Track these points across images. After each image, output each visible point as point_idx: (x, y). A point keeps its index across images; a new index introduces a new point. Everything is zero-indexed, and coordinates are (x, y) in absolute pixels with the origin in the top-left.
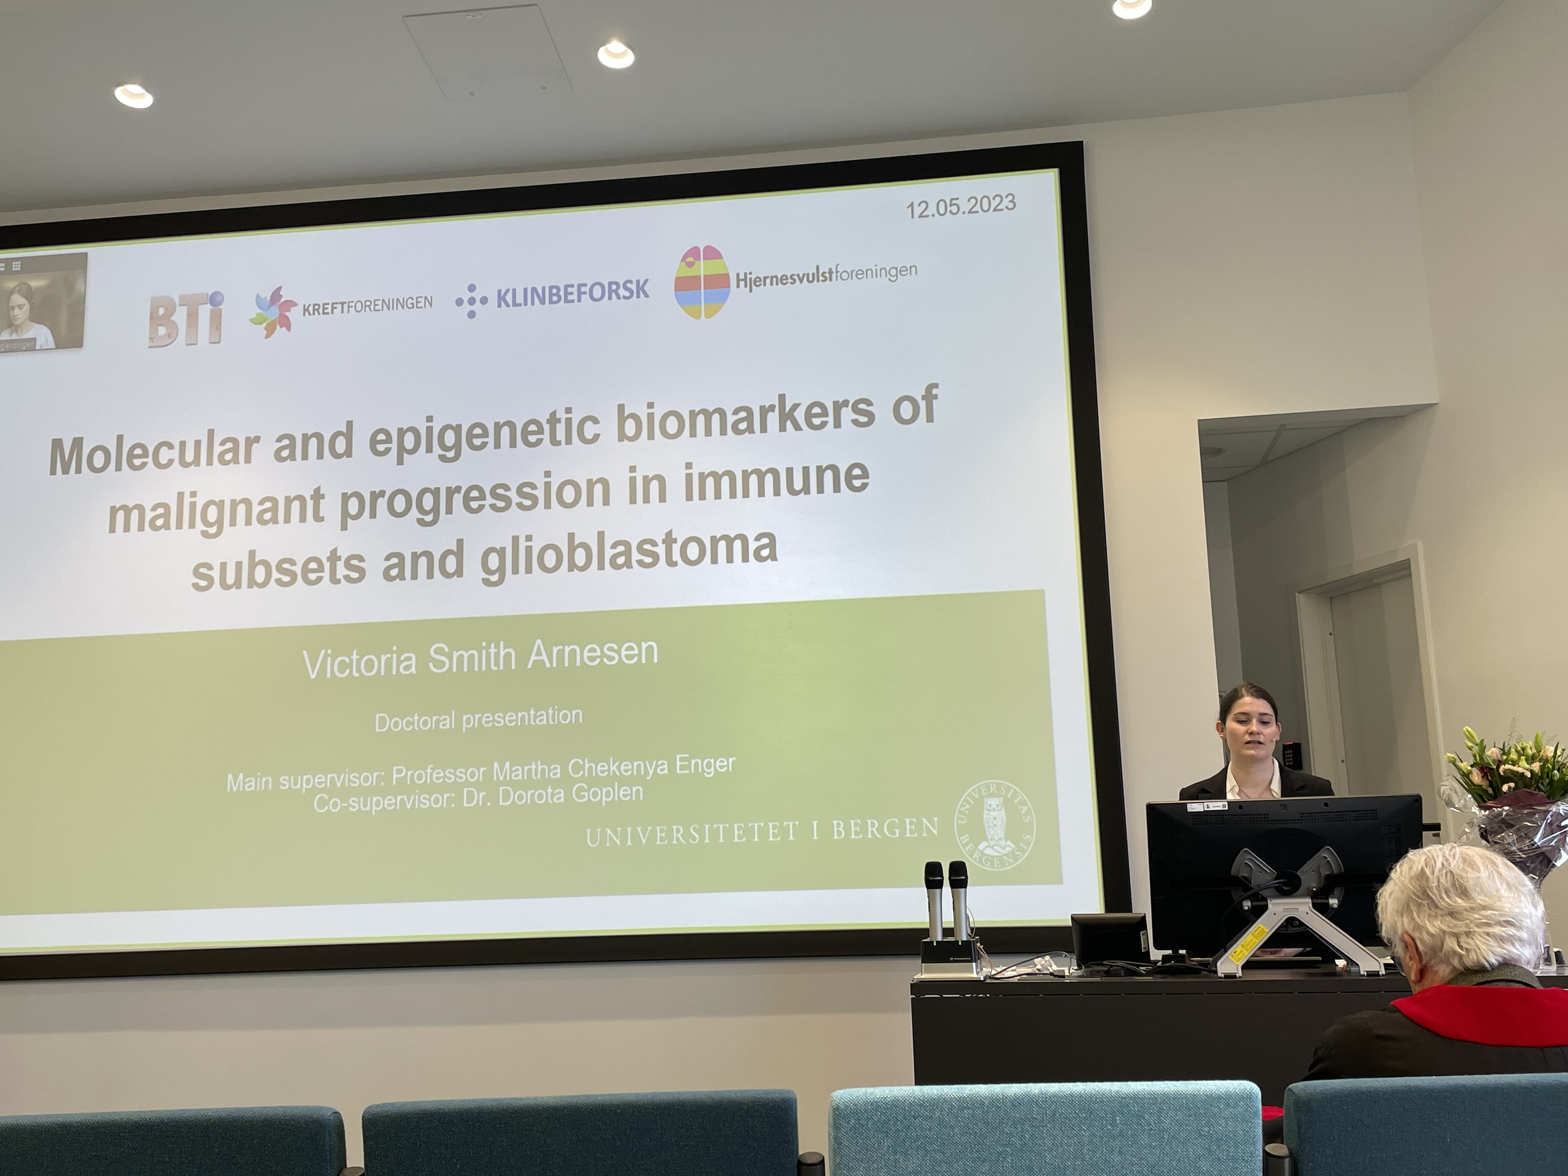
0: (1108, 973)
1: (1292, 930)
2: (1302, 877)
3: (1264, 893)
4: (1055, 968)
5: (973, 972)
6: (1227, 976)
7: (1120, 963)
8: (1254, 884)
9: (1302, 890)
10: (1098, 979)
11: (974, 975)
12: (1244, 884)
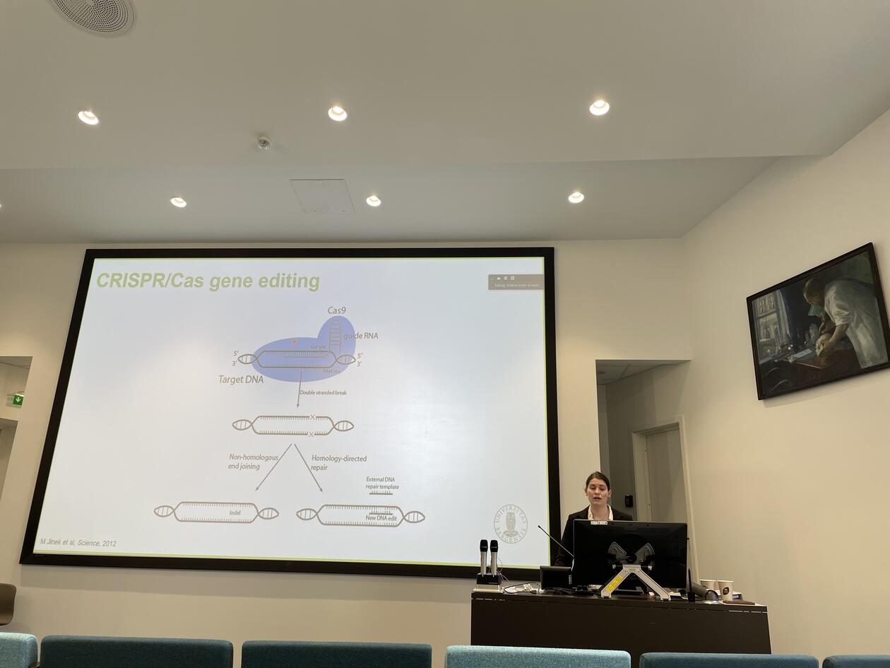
0: (555, 593)
1: (632, 579)
2: (638, 556)
3: (621, 562)
4: (533, 589)
5: (498, 589)
6: (605, 597)
7: (561, 589)
8: (617, 557)
9: (636, 562)
10: (550, 596)
11: (499, 591)
12: (613, 557)
